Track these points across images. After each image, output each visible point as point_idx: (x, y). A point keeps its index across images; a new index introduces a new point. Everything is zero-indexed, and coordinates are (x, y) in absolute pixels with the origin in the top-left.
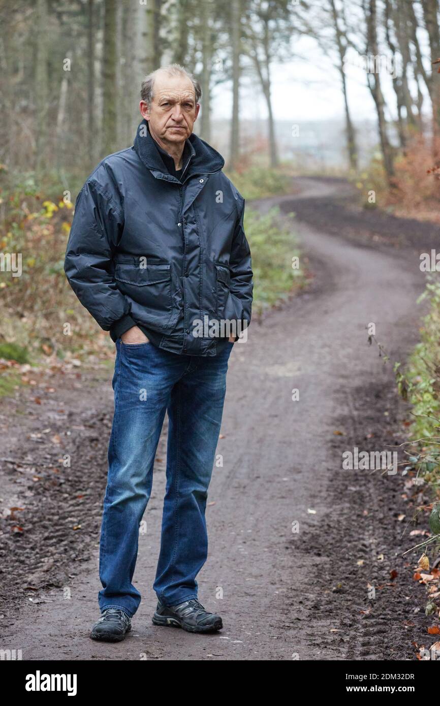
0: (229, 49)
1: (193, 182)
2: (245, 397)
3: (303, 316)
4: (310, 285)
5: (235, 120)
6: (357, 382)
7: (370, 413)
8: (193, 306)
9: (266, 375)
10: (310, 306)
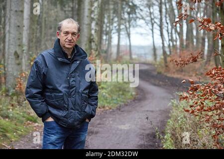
0: (117, 23)
1: (75, 62)
2: (109, 136)
3: (134, 108)
4: (138, 97)
5: (118, 45)
7: (151, 143)
9: (118, 128)
10: (137, 104)
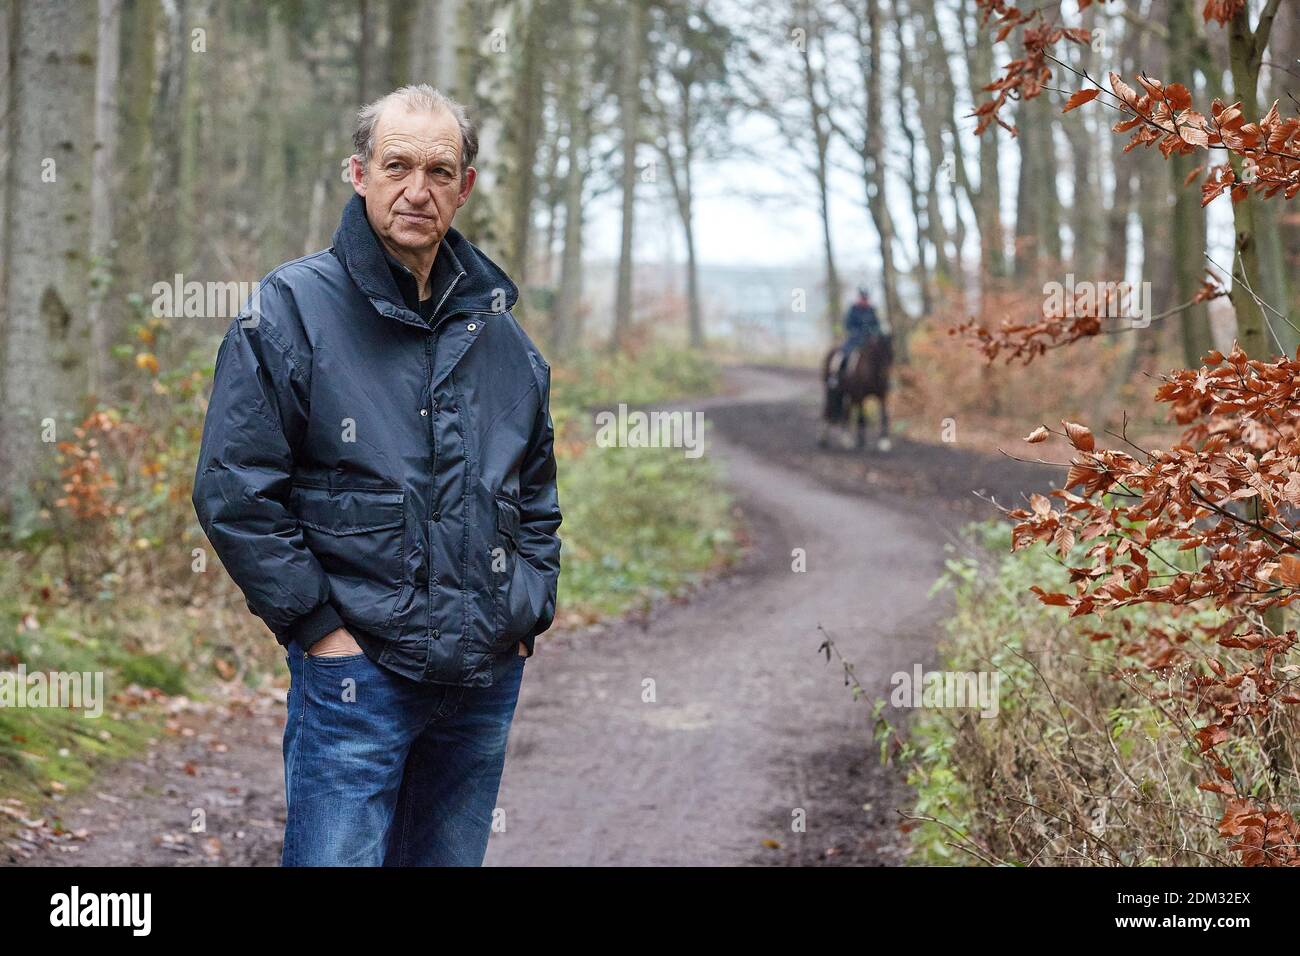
0: (618, 133)
1: (455, 327)
2: (597, 767)
3: (727, 617)
4: (745, 559)
5: (625, 265)
6: (816, 744)
7: (835, 804)
8: (447, 580)
9: (644, 726)
10: (743, 597)
